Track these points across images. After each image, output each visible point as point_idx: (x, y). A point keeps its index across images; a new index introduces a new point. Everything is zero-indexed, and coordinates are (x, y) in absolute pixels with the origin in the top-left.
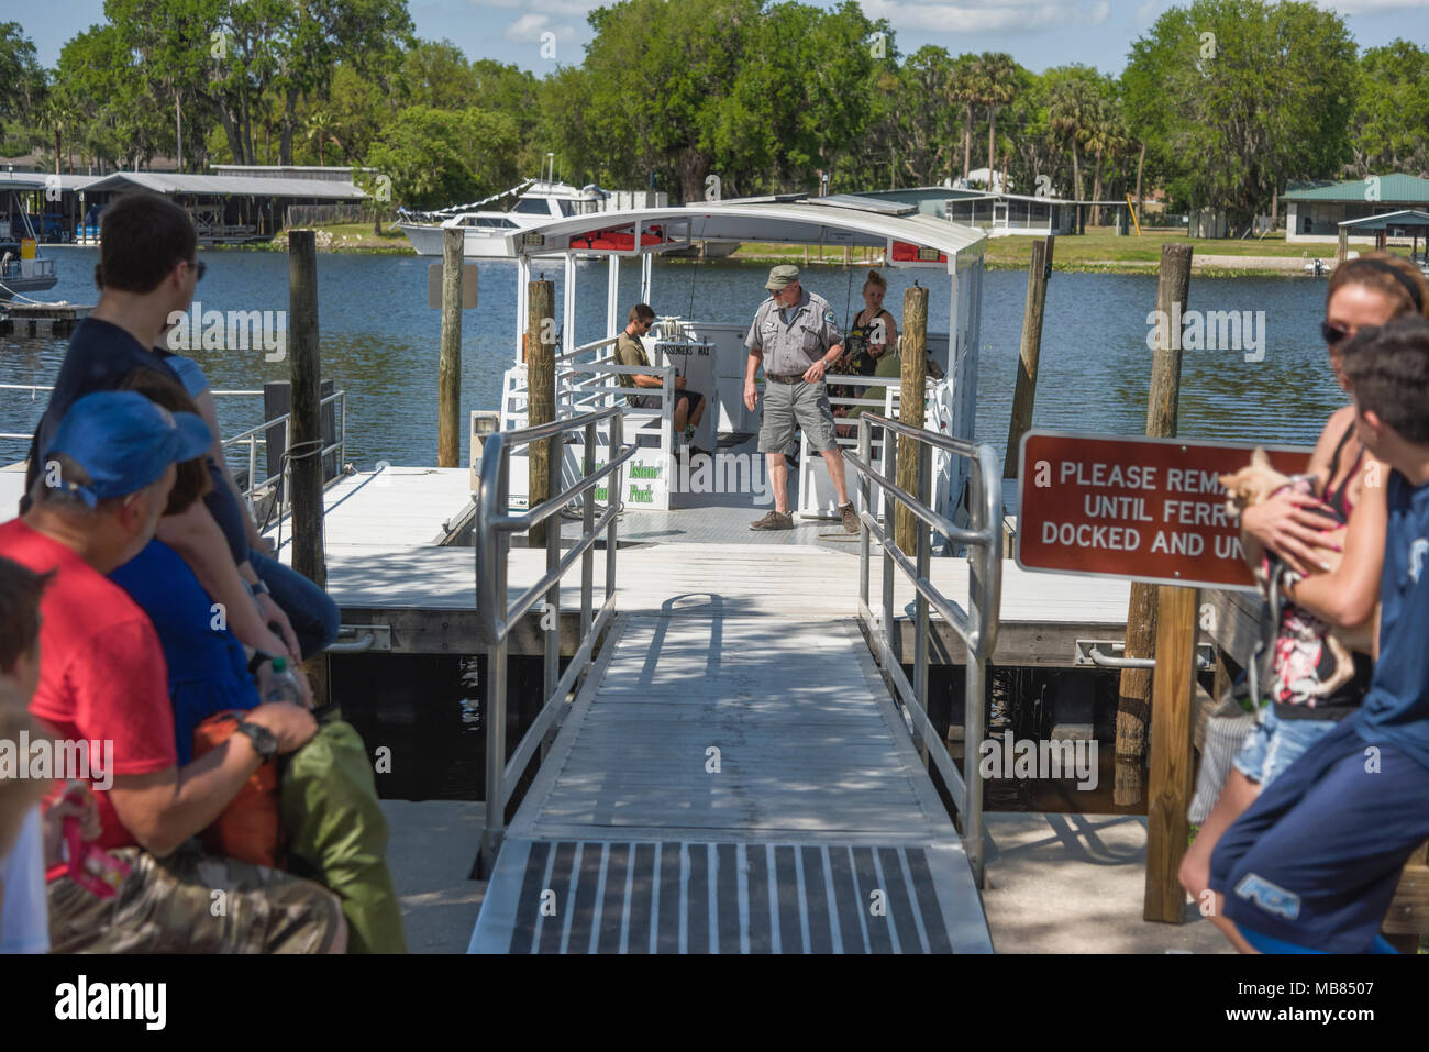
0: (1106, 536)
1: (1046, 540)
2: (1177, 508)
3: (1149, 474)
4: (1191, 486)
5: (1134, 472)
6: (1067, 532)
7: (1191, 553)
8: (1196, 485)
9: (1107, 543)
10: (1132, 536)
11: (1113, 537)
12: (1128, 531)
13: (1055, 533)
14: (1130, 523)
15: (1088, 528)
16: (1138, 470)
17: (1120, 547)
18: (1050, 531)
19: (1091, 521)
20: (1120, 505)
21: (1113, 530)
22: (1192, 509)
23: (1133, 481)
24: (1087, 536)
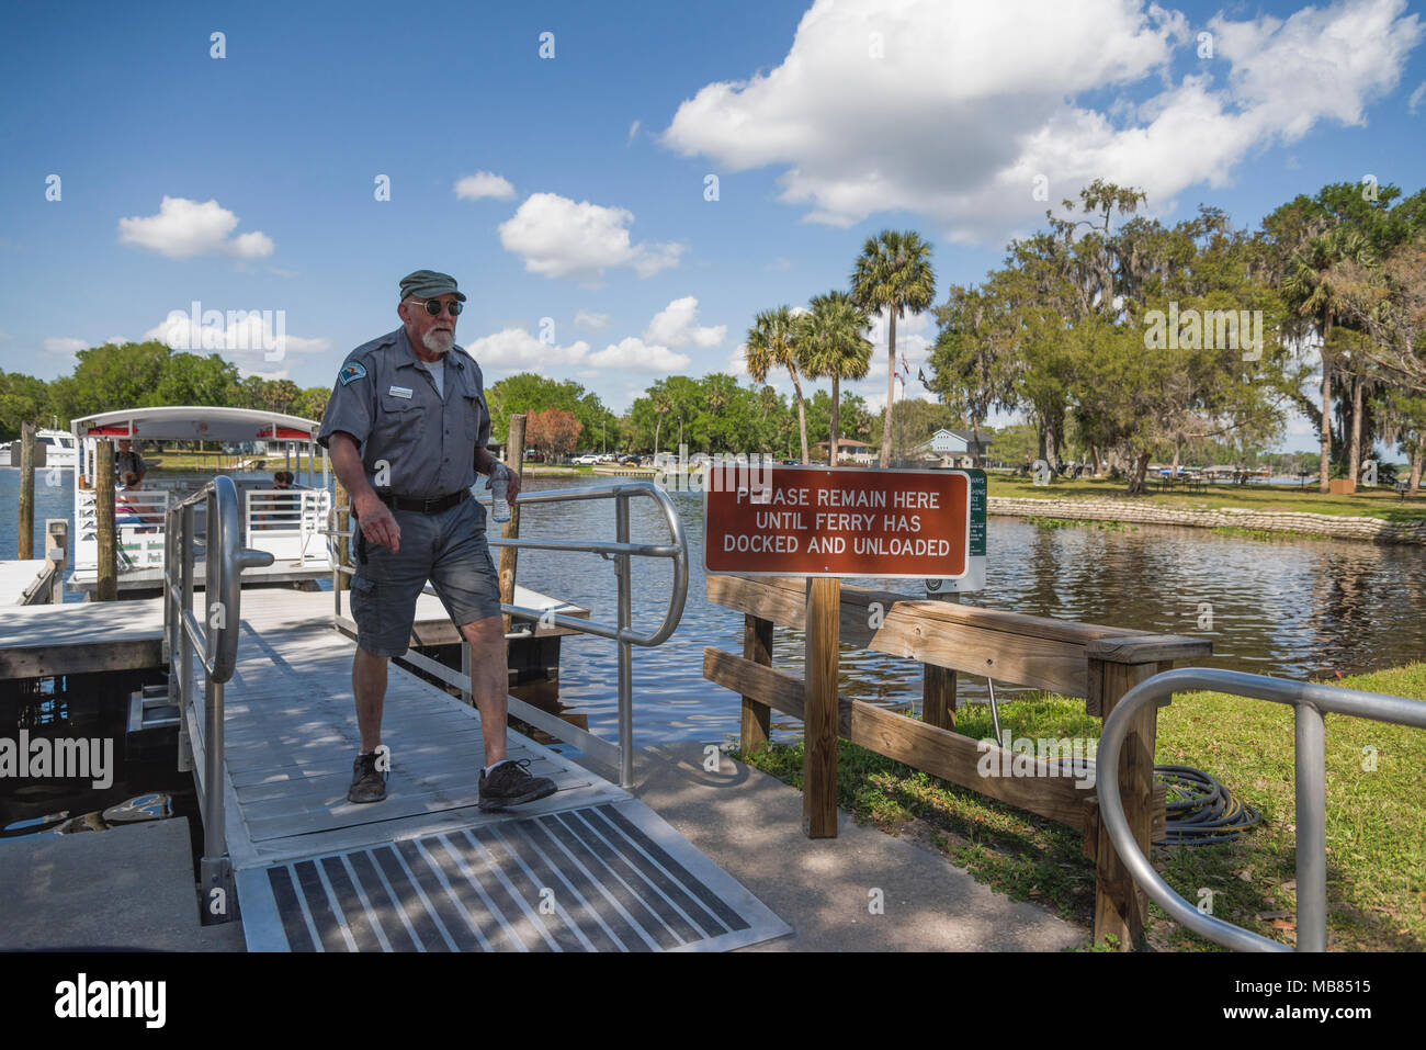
0: (773, 543)
1: (726, 549)
2: (825, 519)
3: (804, 493)
4: (835, 501)
5: (792, 493)
6: (743, 541)
7: (836, 552)
8: (839, 500)
9: (774, 548)
10: (793, 542)
11: (778, 544)
12: (789, 538)
13: (732, 543)
14: (791, 532)
15: (759, 538)
16: (795, 491)
17: (784, 551)
18: (730, 541)
19: (761, 532)
20: (783, 518)
21: (778, 538)
22: (837, 519)
23: (792, 500)
24: (758, 544)
